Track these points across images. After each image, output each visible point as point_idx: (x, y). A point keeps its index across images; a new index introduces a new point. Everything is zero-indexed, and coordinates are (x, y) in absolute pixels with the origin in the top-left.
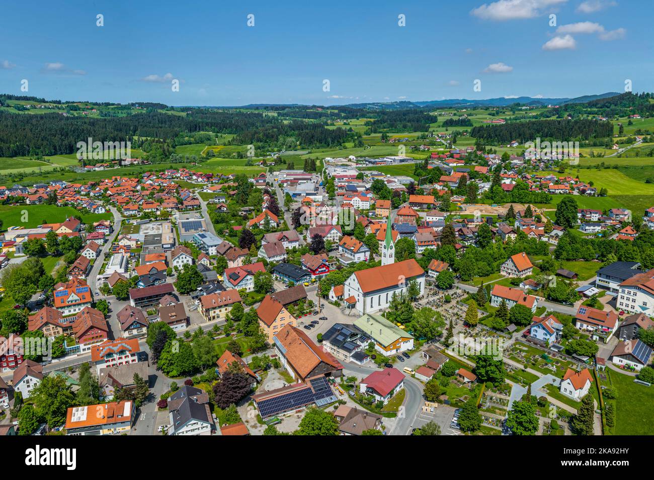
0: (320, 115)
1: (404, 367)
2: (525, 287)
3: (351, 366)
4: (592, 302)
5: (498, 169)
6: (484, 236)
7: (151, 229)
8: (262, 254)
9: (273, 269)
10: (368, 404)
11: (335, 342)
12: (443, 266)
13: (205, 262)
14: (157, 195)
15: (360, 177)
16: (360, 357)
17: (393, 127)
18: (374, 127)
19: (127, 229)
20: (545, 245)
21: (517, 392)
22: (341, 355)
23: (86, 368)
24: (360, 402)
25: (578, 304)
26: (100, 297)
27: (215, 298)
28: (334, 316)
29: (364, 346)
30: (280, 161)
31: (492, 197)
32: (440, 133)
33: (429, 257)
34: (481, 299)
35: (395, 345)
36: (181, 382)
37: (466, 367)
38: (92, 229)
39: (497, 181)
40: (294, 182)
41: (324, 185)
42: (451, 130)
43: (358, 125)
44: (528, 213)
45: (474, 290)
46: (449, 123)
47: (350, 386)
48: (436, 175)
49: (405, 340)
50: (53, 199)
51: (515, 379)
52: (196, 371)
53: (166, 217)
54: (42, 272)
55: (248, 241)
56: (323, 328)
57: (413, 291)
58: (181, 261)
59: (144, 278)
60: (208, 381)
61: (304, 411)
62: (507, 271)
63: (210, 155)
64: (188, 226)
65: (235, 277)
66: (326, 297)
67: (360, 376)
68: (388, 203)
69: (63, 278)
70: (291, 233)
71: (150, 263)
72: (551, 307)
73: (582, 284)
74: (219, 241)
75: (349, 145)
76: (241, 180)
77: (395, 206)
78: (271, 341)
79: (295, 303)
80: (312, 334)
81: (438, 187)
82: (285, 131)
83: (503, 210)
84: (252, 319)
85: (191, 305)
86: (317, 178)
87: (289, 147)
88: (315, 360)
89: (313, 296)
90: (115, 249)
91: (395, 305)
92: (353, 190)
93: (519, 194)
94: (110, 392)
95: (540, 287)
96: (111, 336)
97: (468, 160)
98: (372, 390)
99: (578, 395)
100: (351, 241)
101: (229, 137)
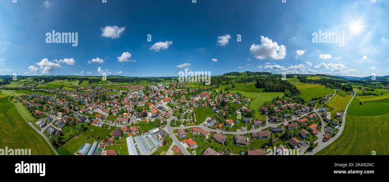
0: (157, 78)
1: (170, 112)
2: (184, 99)
3: (162, 112)
4: (192, 100)
5: (180, 85)
6: (179, 93)
7: (135, 92)
8: (149, 96)
9: (151, 99)
10: (164, 117)
11: (160, 109)
12: (174, 98)
13: (142, 97)
14: (136, 88)
15: (163, 86)
16: (163, 111)
17: (167, 80)
18: (164, 80)
19: (133, 92)
20: (186, 94)
21: (185, 113)
22: (160, 111)
23: (126, 108)
24: (163, 117)
25: (191, 100)
26: (129, 100)
27: (143, 102)
28: (159, 105)
29: (164, 109)
30: (152, 84)
31: (180, 88)
32: (173, 81)
33: (172, 96)
34: (179, 101)
35: (168, 109)
36: (138, 113)
37: (178, 111)
38: (129, 92)
39: (180, 86)
40: (154, 87)
41: (158, 87)
42: (174, 80)
43: (162, 79)
44: (184, 90)
45: (178, 100)
46: (174, 79)
47: (162, 115)
48: (173, 86)
49: (169, 108)
50: (125, 88)
51: (184, 111)
52: (140, 111)
53: (137, 91)
54: (123, 96)
55: (148, 95)
56: (158, 107)
57: (170, 101)
58: (139, 97)
59: (134, 98)
60: (141, 113)
61: (155, 119)
62: (182, 98)
63: (143, 83)
64: (140, 92)
65: (146, 99)
66: (158, 103)
67: (163, 114)
68: (166, 90)
69: (125, 97)
70: (153, 94)
71: (135, 96)
72: (188, 101)
73: (191, 98)
74: (144, 94)
75: (161, 82)
76: (147, 86)
77: (167, 90)
78: (150, 109)
79: (154, 103)
80: (156, 108)
81: (173, 87)
82: (153, 80)
83: (181, 90)
84: (148, 105)
85: (140, 103)
86: (157, 86)
87: (154, 82)
88: (157, 111)
89: (156, 102)
90: (131, 94)
91: (168, 103)
92: (162, 88)
93: (183, 88)
94: (129, 112)
95: (186, 99)
96: (129, 105)
97: (176, 84)
98: (165, 115)
99: (192, 111)
100: (162, 95)
101: (146, 81)
